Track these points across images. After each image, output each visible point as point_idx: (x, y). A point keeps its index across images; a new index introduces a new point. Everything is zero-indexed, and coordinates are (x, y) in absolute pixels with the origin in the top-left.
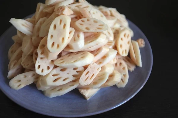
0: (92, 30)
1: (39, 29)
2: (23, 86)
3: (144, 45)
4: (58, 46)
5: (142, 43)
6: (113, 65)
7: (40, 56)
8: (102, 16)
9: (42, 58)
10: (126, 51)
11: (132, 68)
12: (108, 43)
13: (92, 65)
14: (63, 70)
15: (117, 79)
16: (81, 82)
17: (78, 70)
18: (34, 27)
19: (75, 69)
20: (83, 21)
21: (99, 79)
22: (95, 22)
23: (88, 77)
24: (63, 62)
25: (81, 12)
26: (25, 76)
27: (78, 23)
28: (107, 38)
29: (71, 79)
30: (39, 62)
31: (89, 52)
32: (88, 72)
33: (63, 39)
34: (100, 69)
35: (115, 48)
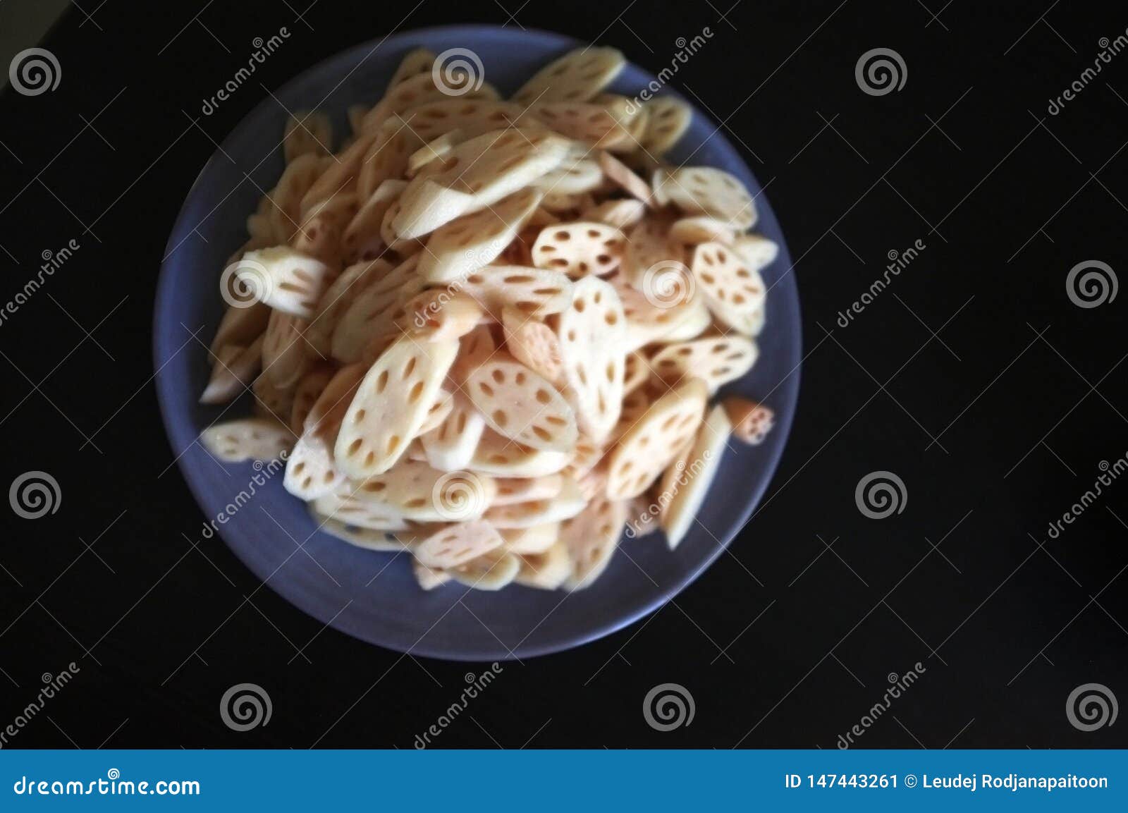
0: (512, 432)
2: (240, 457)
3: (759, 436)
4: (371, 457)
5: (753, 431)
10: (643, 477)
16: (422, 551)
20: (498, 375)
23: (450, 550)
27: (478, 376)
29: (398, 525)
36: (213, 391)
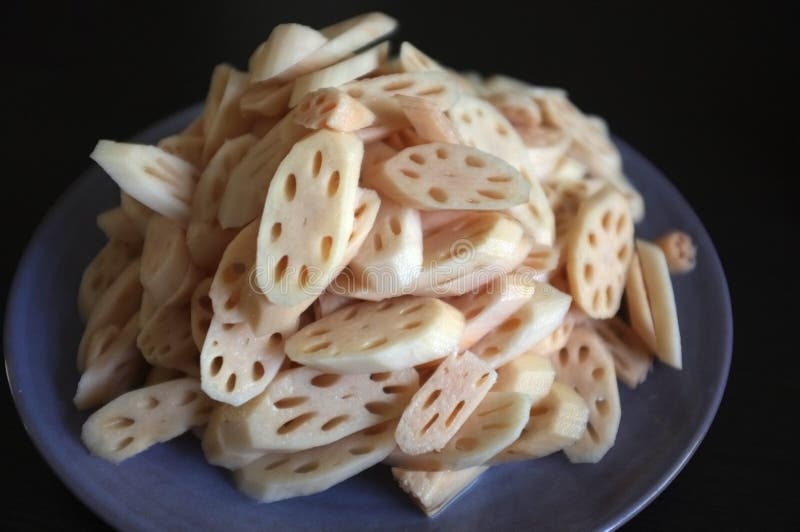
0: (458, 202)
1: (218, 192)
2: (141, 445)
3: (690, 260)
5: (682, 255)
6: (550, 357)
7: (222, 315)
8: (502, 132)
9: (229, 326)
10: (609, 292)
11: (637, 373)
12: (531, 255)
13: (454, 363)
14: (323, 379)
15: (570, 424)
16: (405, 438)
17: (390, 382)
18: (196, 179)
19: (375, 377)
20: (416, 159)
21: (486, 428)
22: (474, 162)
23: (436, 416)
24: (325, 346)
25: (410, 114)
26: (155, 403)
27: (395, 166)
28: (528, 236)
29: (361, 420)
30: (216, 343)
31: (443, 299)
32: (436, 395)
33: (328, 242)
34: (493, 378)
35: (562, 279)
36: (89, 382)
